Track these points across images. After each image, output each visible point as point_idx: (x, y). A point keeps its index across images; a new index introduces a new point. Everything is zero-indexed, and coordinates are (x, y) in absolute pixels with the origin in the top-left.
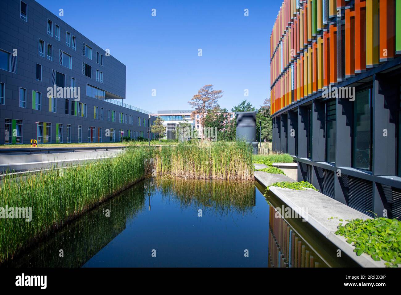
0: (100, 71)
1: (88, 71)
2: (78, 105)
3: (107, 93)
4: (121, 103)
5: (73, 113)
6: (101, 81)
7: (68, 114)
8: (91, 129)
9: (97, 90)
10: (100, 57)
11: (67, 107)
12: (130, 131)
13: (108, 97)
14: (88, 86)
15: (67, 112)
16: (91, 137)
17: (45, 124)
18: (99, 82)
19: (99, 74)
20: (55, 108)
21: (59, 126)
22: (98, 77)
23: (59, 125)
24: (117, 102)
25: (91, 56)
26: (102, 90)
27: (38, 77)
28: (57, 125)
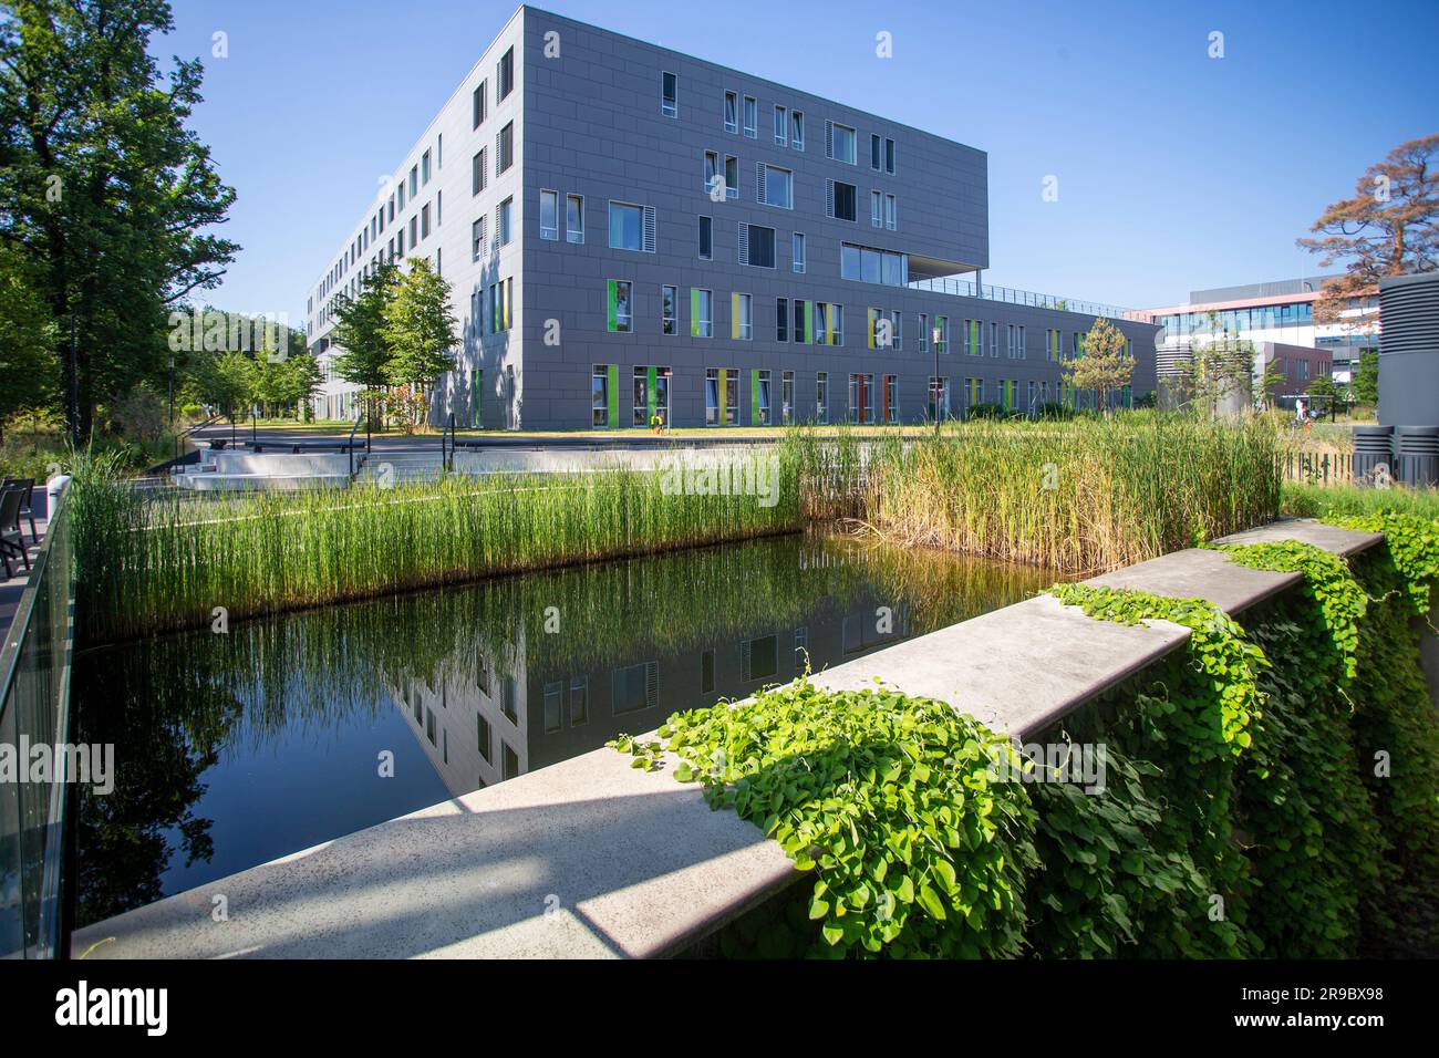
0: (884, 193)
1: (845, 200)
2: (814, 311)
3: (912, 258)
4: (974, 287)
5: (800, 336)
6: (891, 222)
7: (786, 340)
8: (857, 383)
9: (877, 255)
10: (883, 147)
11: (782, 320)
12: (1010, 383)
13: (917, 272)
14: (845, 251)
15: (782, 336)
16: (858, 408)
17: (723, 373)
18: (884, 228)
19: (884, 202)
20: (748, 328)
21: (761, 377)
22: (880, 213)
23: (762, 375)
24: (959, 284)
25: (853, 152)
26: (897, 253)
27: (705, 250)
28: (755, 374)
